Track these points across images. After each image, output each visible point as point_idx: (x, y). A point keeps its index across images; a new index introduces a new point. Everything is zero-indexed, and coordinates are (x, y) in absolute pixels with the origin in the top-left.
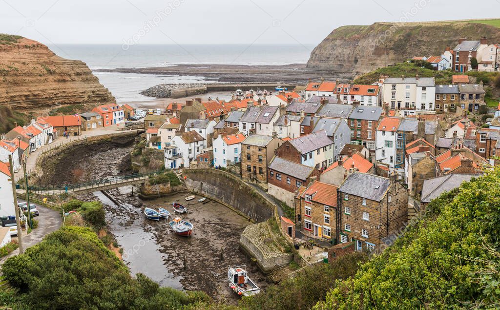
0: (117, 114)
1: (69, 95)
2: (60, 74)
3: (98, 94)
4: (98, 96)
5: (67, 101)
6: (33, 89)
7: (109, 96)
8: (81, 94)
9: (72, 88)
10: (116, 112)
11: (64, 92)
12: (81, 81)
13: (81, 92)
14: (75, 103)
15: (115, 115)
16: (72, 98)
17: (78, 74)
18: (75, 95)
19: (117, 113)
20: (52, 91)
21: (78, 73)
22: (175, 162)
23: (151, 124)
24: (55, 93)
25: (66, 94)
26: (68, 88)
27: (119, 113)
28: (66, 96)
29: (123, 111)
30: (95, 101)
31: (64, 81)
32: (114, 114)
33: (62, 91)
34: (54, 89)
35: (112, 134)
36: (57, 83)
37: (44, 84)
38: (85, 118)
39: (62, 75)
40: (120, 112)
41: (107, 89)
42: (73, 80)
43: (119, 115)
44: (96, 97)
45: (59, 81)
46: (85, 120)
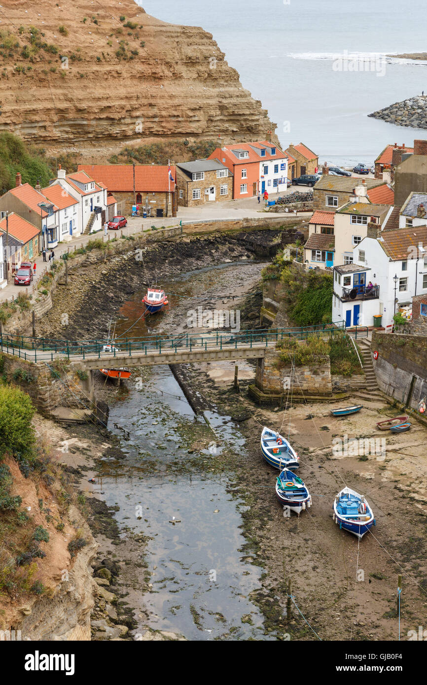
0: (271, 169)
1: (164, 113)
2: (145, 61)
3: (233, 114)
4: (234, 117)
5: (156, 128)
6: (78, 94)
7: (261, 122)
8: (191, 114)
9: (172, 97)
10: (267, 163)
11: (151, 105)
12: (194, 79)
13: (193, 106)
14: (174, 135)
15: (266, 172)
16: (168, 122)
17: (191, 62)
18: (176, 113)
19: (271, 165)
20: (123, 103)
21: (190, 58)
22: (357, 309)
23: (330, 199)
24: (128, 107)
25: (155, 111)
26: (162, 97)
27: (276, 167)
28: (155, 116)
29: (285, 161)
30: (225, 132)
31: (156, 78)
32: (261, 169)
33: (145, 101)
34: (127, 97)
35: (247, 220)
36: (135, 82)
37: (104, 83)
38: (189, 175)
39: (152, 62)
40: (279, 162)
41: (258, 102)
42: (177, 77)
43: (276, 170)
44: (228, 121)
45: (142, 77)
46: (188, 179)
